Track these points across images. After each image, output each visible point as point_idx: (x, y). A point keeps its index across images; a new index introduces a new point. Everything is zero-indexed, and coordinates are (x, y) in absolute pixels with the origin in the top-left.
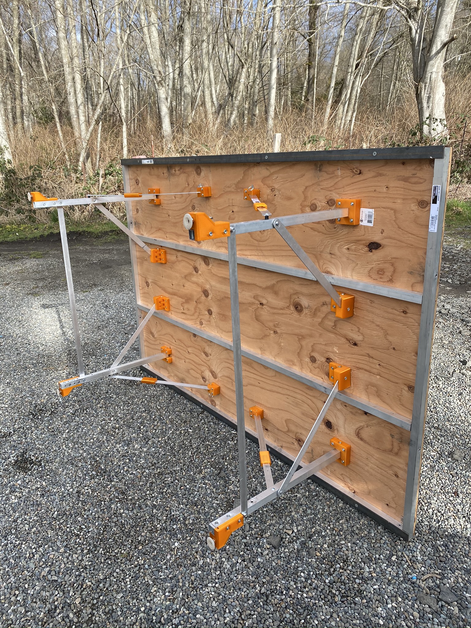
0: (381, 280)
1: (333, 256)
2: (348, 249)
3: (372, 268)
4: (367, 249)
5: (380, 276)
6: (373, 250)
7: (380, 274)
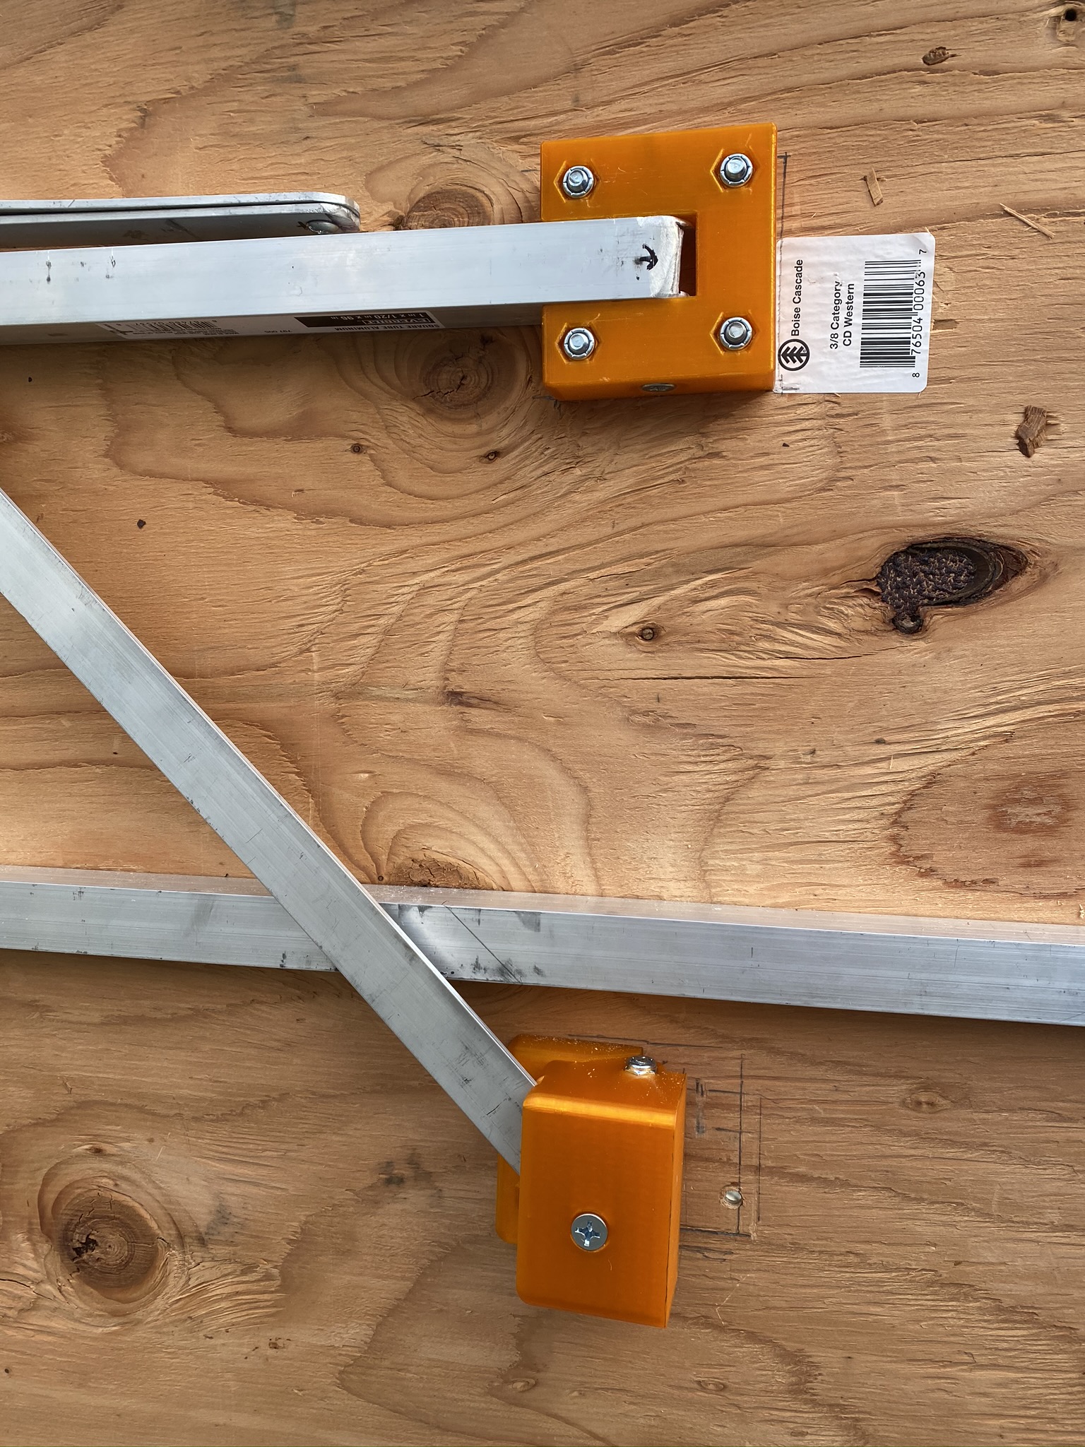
0: (1039, 880)
1: (479, 717)
2: (650, 633)
3: (932, 780)
4: (861, 612)
5: (1029, 843)
6: (938, 619)
7: (1024, 829)
